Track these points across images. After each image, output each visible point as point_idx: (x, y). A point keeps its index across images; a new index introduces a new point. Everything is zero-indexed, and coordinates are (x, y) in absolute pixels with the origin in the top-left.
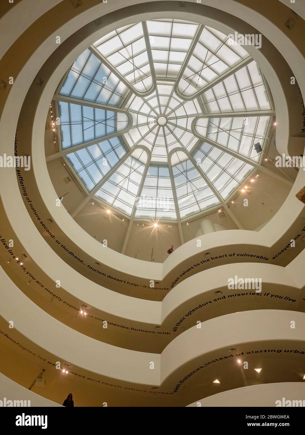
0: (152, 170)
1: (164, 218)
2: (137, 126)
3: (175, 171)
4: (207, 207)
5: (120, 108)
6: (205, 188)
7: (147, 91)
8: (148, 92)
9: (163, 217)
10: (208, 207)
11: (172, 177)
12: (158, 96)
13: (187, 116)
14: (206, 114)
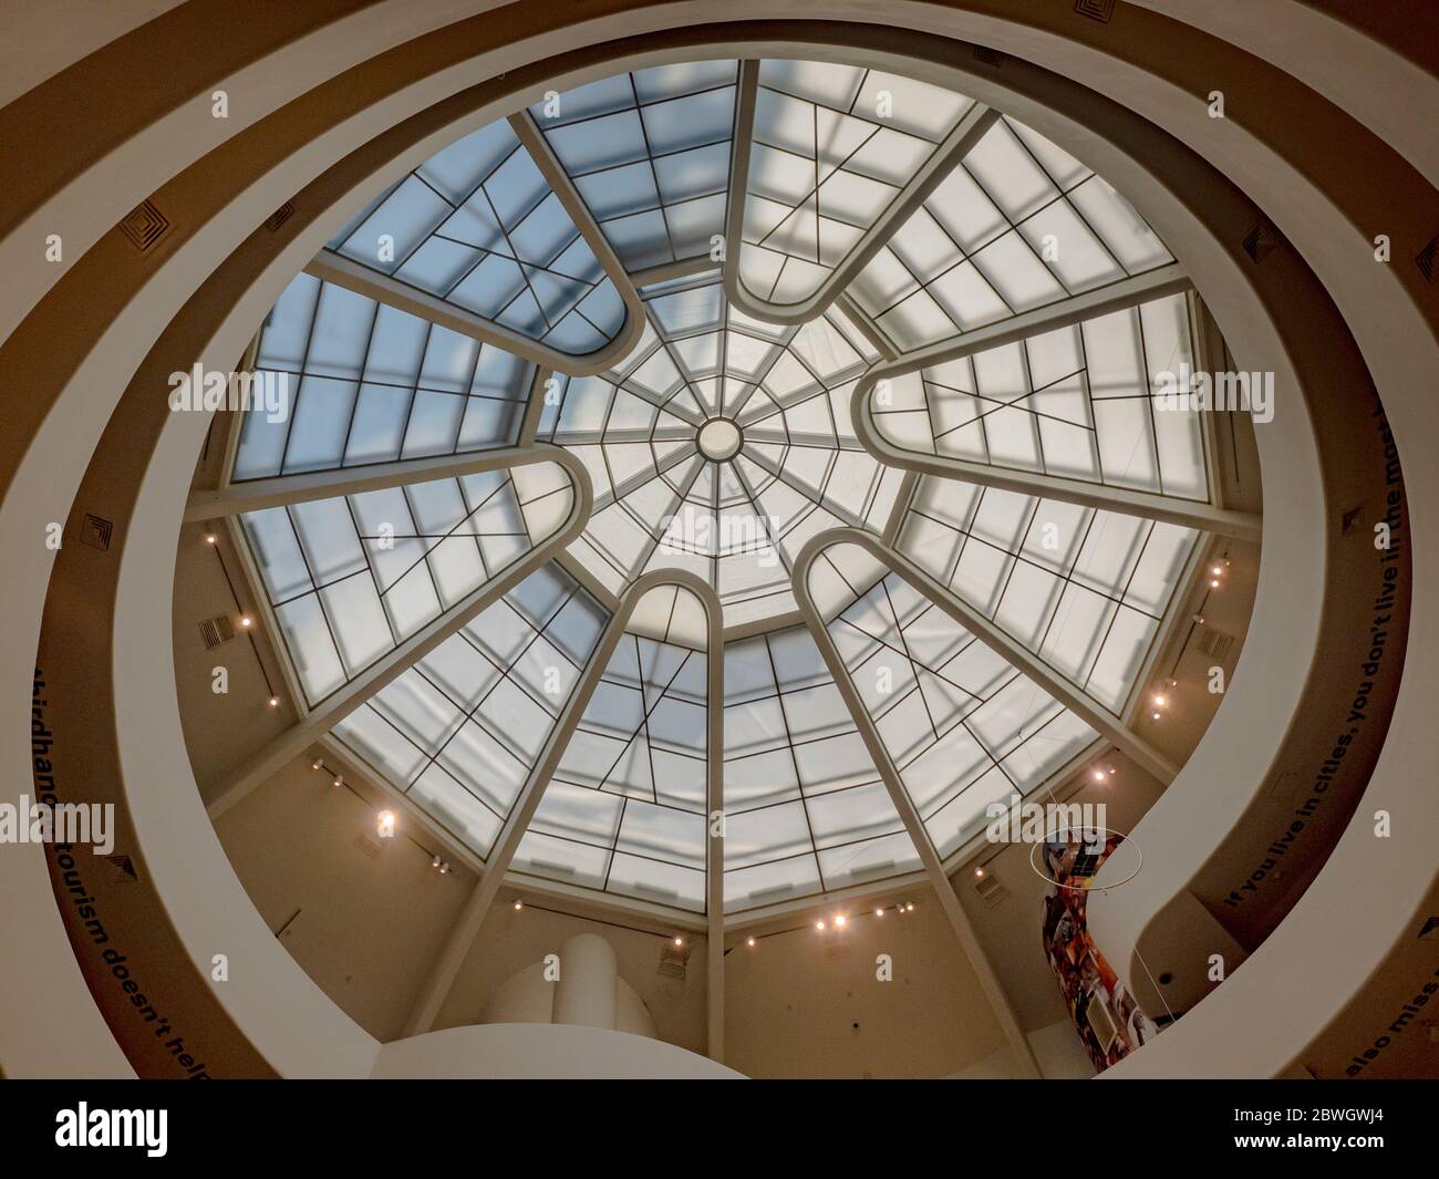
0: (540, 587)
1: (435, 812)
2: (621, 383)
3: (623, 659)
4: (639, 887)
5: (629, 274)
6: (682, 807)
7: (768, 303)
8: (768, 307)
9: (436, 806)
10: (641, 893)
11: (593, 670)
12: (782, 346)
13: (819, 500)
14: (893, 549)
